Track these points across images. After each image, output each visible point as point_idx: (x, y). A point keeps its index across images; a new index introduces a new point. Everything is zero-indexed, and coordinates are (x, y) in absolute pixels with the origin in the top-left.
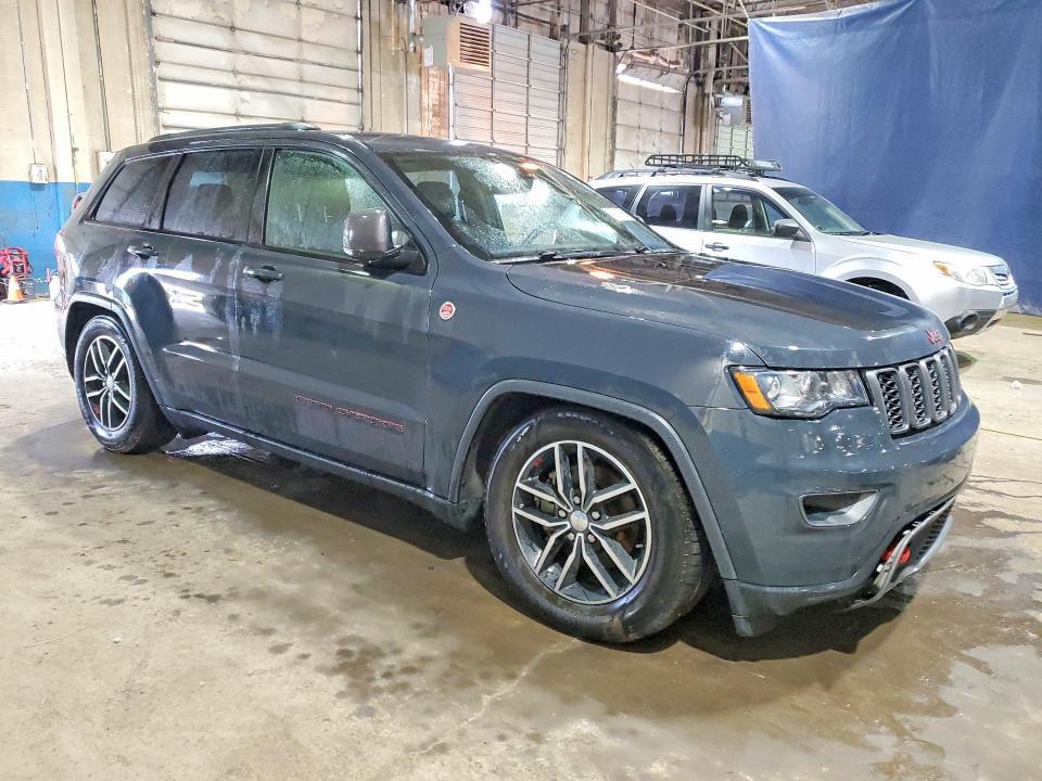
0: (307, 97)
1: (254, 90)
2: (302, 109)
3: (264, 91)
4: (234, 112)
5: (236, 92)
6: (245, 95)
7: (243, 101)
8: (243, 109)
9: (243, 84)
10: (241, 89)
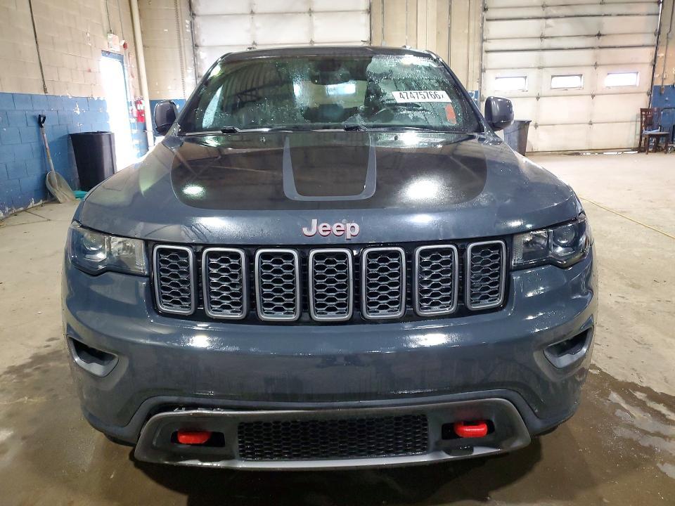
0: (605, 15)
1: (558, 17)
2: (600, 25)
3: (566, 17)
4: (539, 35)
5: (543, 21)
6: (550, 21)
7: (547, 26)
8: (547, 32)
9: (549, 14)
10: (547, 18)
